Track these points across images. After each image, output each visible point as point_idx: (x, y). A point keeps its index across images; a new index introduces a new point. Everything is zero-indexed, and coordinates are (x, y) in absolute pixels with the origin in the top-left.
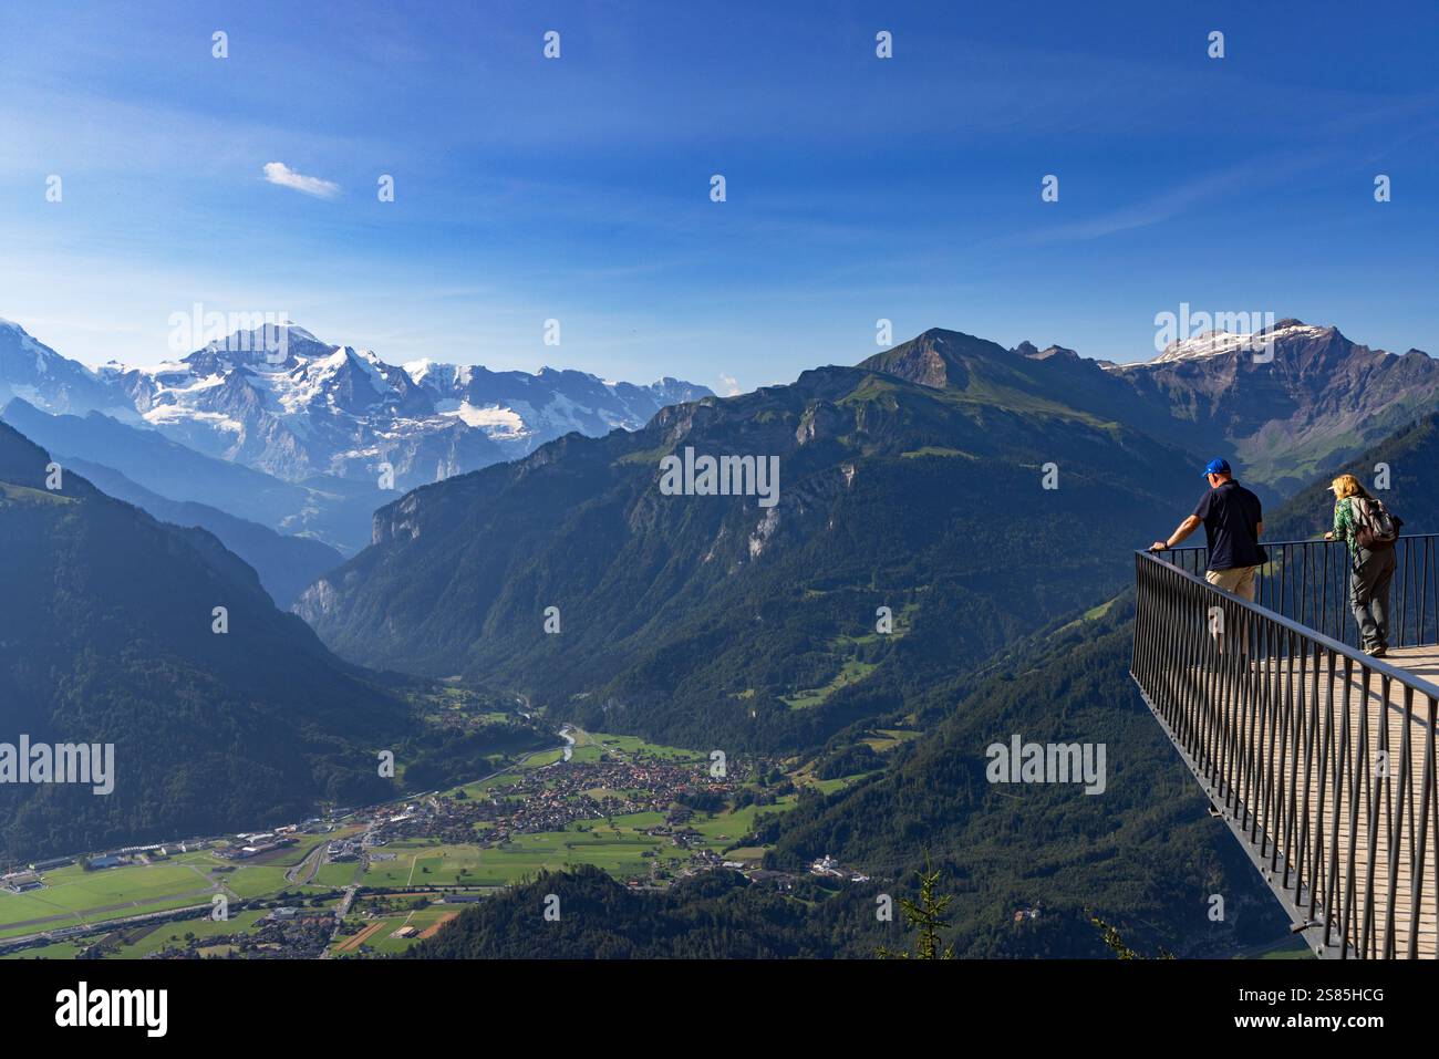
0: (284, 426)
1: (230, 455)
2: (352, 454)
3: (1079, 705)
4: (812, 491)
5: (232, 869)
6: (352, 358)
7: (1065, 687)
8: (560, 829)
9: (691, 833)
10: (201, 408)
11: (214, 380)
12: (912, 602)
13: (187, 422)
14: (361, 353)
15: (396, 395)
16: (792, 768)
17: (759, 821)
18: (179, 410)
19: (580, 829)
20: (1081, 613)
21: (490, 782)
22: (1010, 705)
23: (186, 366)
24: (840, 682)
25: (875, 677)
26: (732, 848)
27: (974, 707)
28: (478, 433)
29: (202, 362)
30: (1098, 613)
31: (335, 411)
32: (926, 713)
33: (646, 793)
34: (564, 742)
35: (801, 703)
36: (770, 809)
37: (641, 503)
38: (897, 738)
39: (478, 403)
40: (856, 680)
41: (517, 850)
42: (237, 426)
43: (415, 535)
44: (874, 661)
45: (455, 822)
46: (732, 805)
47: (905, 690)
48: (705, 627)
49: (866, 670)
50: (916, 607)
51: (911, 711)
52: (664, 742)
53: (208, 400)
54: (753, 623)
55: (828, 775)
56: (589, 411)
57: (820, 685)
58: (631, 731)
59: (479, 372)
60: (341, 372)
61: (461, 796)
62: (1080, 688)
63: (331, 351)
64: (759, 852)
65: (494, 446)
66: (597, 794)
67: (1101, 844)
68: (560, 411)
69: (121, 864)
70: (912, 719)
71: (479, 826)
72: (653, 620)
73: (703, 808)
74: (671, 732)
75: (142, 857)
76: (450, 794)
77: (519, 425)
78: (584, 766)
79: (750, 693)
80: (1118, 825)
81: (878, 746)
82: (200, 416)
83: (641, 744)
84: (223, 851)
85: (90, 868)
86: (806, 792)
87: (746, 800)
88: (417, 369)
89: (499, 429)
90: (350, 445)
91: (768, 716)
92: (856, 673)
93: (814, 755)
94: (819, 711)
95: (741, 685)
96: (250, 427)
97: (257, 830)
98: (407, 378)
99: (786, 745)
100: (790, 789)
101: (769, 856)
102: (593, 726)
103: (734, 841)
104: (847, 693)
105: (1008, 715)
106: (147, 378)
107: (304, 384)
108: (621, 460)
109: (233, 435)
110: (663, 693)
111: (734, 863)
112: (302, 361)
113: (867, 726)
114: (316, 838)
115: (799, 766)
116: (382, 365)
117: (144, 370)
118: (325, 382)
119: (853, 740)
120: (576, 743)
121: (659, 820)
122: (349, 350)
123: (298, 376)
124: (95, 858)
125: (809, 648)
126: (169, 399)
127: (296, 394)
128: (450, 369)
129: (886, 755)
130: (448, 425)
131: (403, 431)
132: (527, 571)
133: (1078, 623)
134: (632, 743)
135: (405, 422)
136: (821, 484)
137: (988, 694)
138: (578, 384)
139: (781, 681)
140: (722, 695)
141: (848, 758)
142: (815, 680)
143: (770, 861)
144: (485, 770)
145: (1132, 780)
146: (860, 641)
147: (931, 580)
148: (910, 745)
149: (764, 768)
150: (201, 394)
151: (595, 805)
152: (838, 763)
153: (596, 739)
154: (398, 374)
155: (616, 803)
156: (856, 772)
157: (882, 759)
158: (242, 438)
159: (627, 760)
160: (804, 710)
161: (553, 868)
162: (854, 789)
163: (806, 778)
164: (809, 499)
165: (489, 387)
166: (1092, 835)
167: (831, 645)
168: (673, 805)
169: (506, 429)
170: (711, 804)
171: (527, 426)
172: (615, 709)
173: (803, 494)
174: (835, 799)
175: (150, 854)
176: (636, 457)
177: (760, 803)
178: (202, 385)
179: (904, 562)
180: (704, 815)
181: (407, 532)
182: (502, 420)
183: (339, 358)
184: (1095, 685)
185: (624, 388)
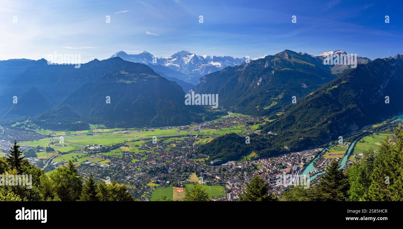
0: (185, 66)
1: (178, 70)
2: (195, 70)
3: (309, 108)
4: (267, 75)
5: (180, 131)
6: (195, 55)
7: (307, 105)
8: (228, 127)
9: (249, 128)
10: (174, 63)
11: (175, 59)
12: (283, 92)
13: (172, 65)
14: (196, 54)
15: (202, 61)
16: (265, 118)
17: (259, 126)
18: (170, 64)
19: (231, 127)
20: (309, 94)
21: (217, 120)
22: (298, 108)
23: (171, 57)
24: (272, 105)
25: (277, 104)
26: (255, 130)
27: (293, 108)
28: (214, 66)
29: (174, 57)
30: (311, 94)
31: (193, 63)
32: (285, 110)
33: (242, 122)
34: (228, 114)
35: (266, 108)
36: (261, 124)
37: (240, 77)
38: (281, 113)
39: (214, 62)
40: (274, 105)
41: (222, 130)
42: (179, 66)
43: (205, 82)
44: (277, 102)
45: (212, 126)
46: (255, 124)
47: (282, 106)
48: (250, 97)
49: (276, 103)
50: (283, 93)
51: (283, 109)
52: (244, 114)
53: (175, 62)
54: (258, 96)
55: (270, 119)
56: (231, 63)
57: (269, 105)
58: (239, 113)
59: (214, 57)
60: (193, 57)
61: (213, 122)
62: (309, 105)
63: (192, 54)
64: (260, 131)
65: (217, 68)
66: (234, 122)
67: (312, 128)
68: (227, 63)
69: (165, 129)
70: (283, 110)
71: (216, 126)
72: (242, 96)
73: (251, 124)
74: (246, 112)
75: (168, 128)
76: (211, 122)
77: (221, 65)
78: (232, 118)
79: (258, 107)
80: (315, 125)
81: (278, 115)
82: (173, 64)
83: (241, 115)
84: (179, 128)
85: (161, 129)
86: (267, 122)
87: (257, 123)
88: (205, 57)
89: (217, 66)
90: (195, 69)
91: (261, 110)
92: (274, 103)
93: (268, 116)
94: (269, 109)
95: (256, 105)
96: (180, 66)
97: (183, 126)
98: (203, 58)
99: (263, 115)
100: (264, 121)
101: (261, 131)
102: (233, 112)
103: (256, 129)
104: (273, 107)
105: (298, 110)
106: (166, 59)
107: (188, 59)
108: (237, 70)
109: (178, 67)
110: (244, 107)
111: (256, 132)
112: (188, 56)
113: (276, 112)
114: (192, 127)
115: (266, 118)
116: (200, 56)
117: (166, 58)
118: (191, 59)
119: (274, 114)
120: (231, 114)
121: (244, 126)
122: (195, 54)
123: (187, 58)
124: (161, 128)
125: (267, 100)
126: (169, 62)
127: (187, 61)
128: (210, 56)
129: (279, 116)
130: (210, 65)
131: (203, 66)
132: (223, 88)
133: (308, 95)
134: (239, 114)
135: (203, 65)
136: (269, 74)
137: (295, 106)
138: (230, 59)
139: (263, 105)
140: (253, 107)
141: (273, 117)
142: (268, 105)
143: (261, 132)
144: (217, 118)
145: (317, 118)
146: (275, 99)
147: (286, 89)
148: (283, 114)
149: (260, 118)
150: (173, 61)
151: (234, 124)
152: (272, 117)
153: (234, 114)
154: (202, 57)
155: (237, 123)
156: (275, 119)
157: (278, 117)
158: (179, 68)
159: (239, 117)
160: (266, 109)
161: (228, 133)
162: (274, 121)
163: (267, 120)
164: (267, 76)
165: (216, 59)
166: (311, 127)
167: (270, 99)
168: (246, 124)
169: (218, 66)
170: (252, 124)
171: (222, 65)
172: (236, 109)
173: (266, 76)
174: (271, 123)
175: (169, 128)
176: (239, 70)
177: (259, 123)
178: (174, 60)
179: (282, 86)
180: (251, 125)
181: (204, 82)
182: (218, 64)
183: (193, 55)
184: (311, 105)
185: (237, 59)
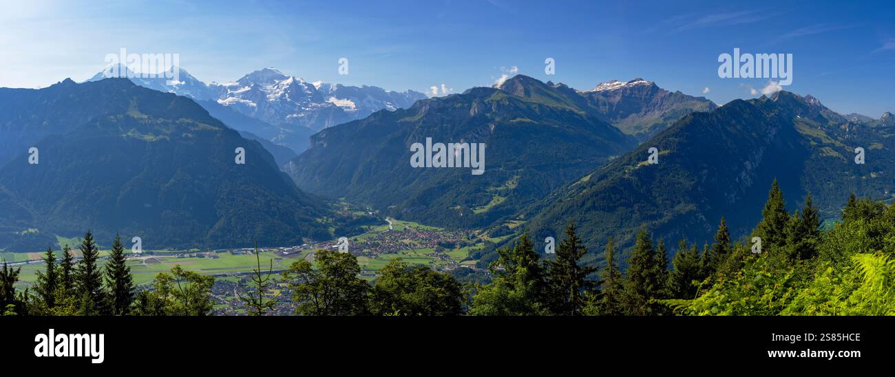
0: (271, 105)
1: (253, 115)
2: (295, 115)
3: (588, 210)
4: (478, 133)
5: (280, 259)
6: (295, 82)
7: (583, 204)
8: (396, 253)
9: (446, 256)
10: (243, 98)
11: (247, 88)
12: (517, 175)
13: (238, 103)
14: (297, 79)
15: (310, 94)
16: (479, 234)
17: (471, 252)
18: (235, 99)
19: (403, 253)
20: (580, 178)
21: (365, 235)
23: (237, 84)
24: (493, 204)
25: (506, 202)
26: (463, 261)
27: (549, 212)
28: (340, 109)
29: (243, 82)
30: (586, 179)
31: (289, 100)
32: (527, 215)
33: (424, 242)
34: (388, 223)
35: (478, 211)
36: (474, 248)
37: (411, 136)
38: (517, 223)
39: (339, 98)
40: (499, 203)
41: (381, 259)
42: (255, 105)
43: (325, 145)
44: (505, 196)
45: (356, 248)
46: (458, 247)
47: (517, 206)
48: (439, 183)
49: (502, 199)
50: (518, 177)
51: (522, 213)
52: (426, 224)
53: (245, 96)
54: (458, 182)
55: (493, 236)
56: (380, 102)
57: (485, 204)
58: (413, 220)
59: (340, 86)
60: (291, 86)
61: (356, 240)
62: (589, 204)
63: (288, 78)
64: (474, 262)
65: (347, 114)
66: (407, 241)
68: (369, 102)
70: (522, 216)
71: (365, 251)
72: (417, 180)
73: (448, 248)
74: (429, 220)
76: (353, 238)
77: (354, 106)
78: (398, 232)
79: (459, 207)
81: (511, 226)
82: (242, 101)
83: (417, 225)
84: (275, 253)
86: (487, 243)
87: (464, 245)
88: (317, 85)
89: (346, 107)
90: (294, 112)
91: (468, 215)
92: (498, 200)
93: (487, 229)
94: (487, 214)
95: (455, 204)
96: (259, 105)
97: (288, 247)
98: (314, 87)
99: (475, 226)
100: (480, 241)
101: (478, 264)
102: (398, 218)
103: (464, 258)
104: (496, 207)
105: (563, 214)
106: (225, 87)
107: (278, 90)
108: (402, 120)
109: (253, 107)
110: (425, 207)
111: (465, 265)
112: (277, 82)
113: (506, 219)
114: (307, 251)
115: (482, 233)
116: (305, 83)
117: (224, 85)
118: (285, 90)
119: (502, 224)
120: (392, 224)
121: (432, 251)
122: (293, 78)
123: (276, 87)
125: (480, 191)
126: (232, 95)
127: (275, 93)
128: (329, 85)
129: (514, 229)
130: (329, 105)
131: (313, 107)
132: (368, 160)
133: (579, 182)
134: (414, 225)
135: (314, 104)
136: (481, 131)
137: (554, 207)
138: (377, 92)
139: (471, 203)
140: (448, 208)
141: (501, 230)
142: (483, 203)
143: (478, 265)
144: (362, 231)
146: (499, 189)
147: (523, 166)
148: (522, 226)
149: (468, 235)
150: (242, 93)
151: (407, 245)
152: (497, 232)
153: (401, 222)
154: (311, 87)
155: (414, 245)
156: (506, 235)
157: (512, 231)
158: (256, 109)
159: (414, 230)
160: (481, 213)
162: (506, 241)
163: (485, 237)
164: (477, 136)
165: (343, 92)
167: (488, 190)
168: (436, 246)
169: (349, 108)
170: (451, 246)
171: (357, 107)
172: (406, 212)
173: (475, 134)
174: (500, 244)
176: (408, 119)
177: (469, 246)
178: (242, 90)
179: (514, 160)
180: (449, 250)
181: (322, 145)
182: (347, 104)
183: (290, 81)
184: (594, 203)
185: (393, 93)
